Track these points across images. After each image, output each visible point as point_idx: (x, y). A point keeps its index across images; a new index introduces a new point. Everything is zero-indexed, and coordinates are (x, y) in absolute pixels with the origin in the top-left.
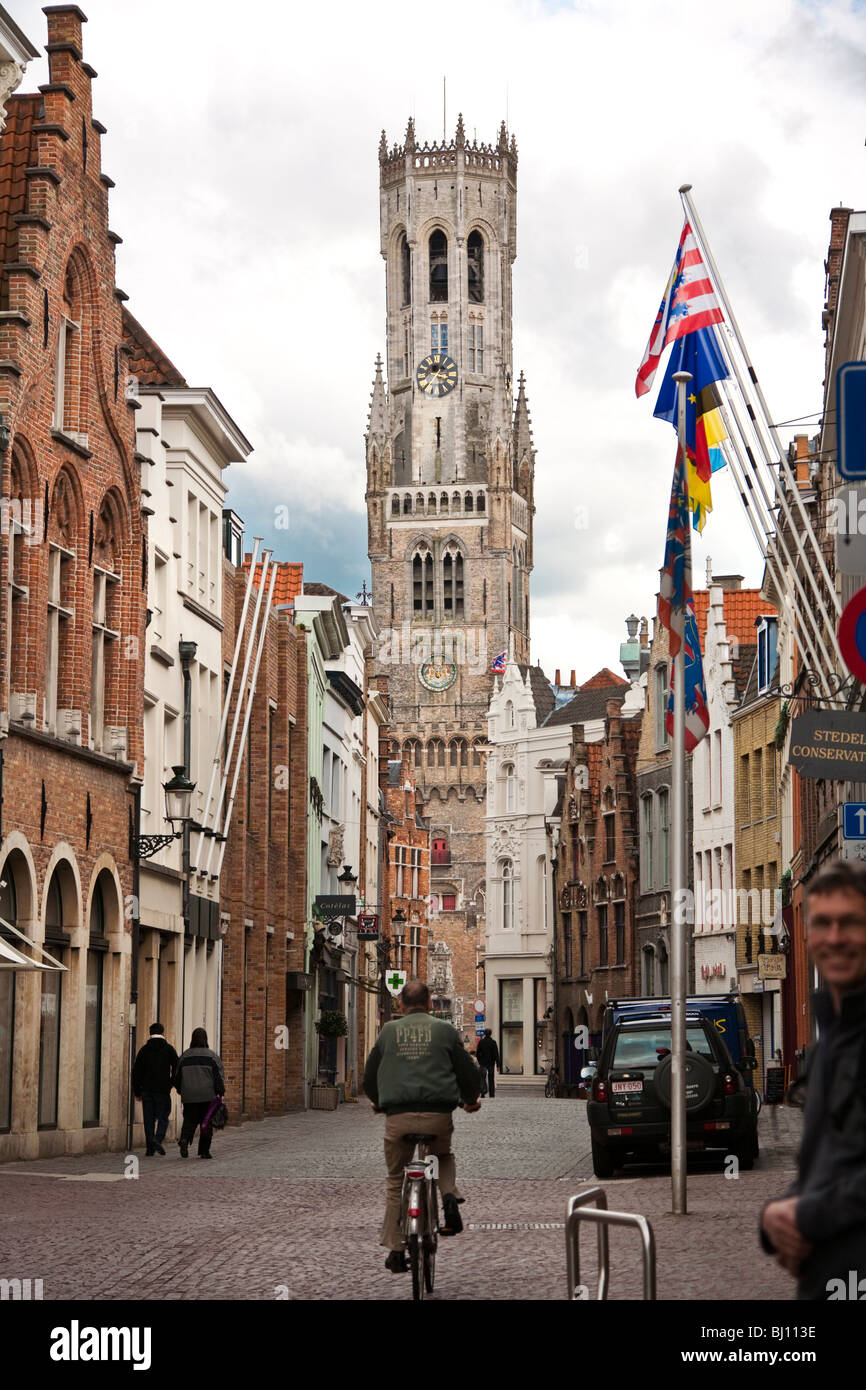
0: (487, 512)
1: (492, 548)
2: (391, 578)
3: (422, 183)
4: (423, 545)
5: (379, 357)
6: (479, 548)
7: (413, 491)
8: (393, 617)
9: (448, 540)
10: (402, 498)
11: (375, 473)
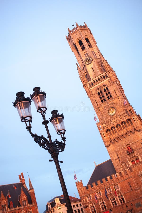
0: (108, 77)
1: (112, 82)
2: (95, 98)
3: (74, 35)
4: (98, 89)
5: (77, 63)
6: (110, 84)
7: (92, 81)
8: (98, 106)
9: (103, 86)
10: (90, 83)
11: (83, 81)
